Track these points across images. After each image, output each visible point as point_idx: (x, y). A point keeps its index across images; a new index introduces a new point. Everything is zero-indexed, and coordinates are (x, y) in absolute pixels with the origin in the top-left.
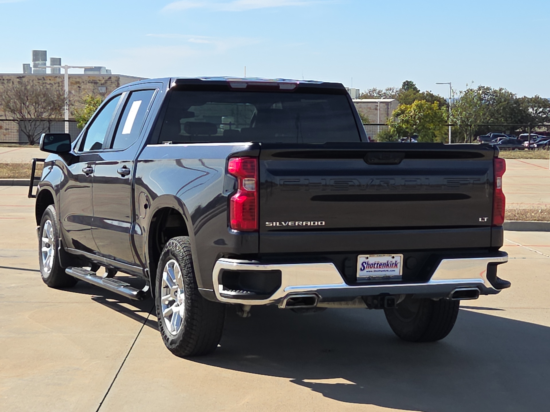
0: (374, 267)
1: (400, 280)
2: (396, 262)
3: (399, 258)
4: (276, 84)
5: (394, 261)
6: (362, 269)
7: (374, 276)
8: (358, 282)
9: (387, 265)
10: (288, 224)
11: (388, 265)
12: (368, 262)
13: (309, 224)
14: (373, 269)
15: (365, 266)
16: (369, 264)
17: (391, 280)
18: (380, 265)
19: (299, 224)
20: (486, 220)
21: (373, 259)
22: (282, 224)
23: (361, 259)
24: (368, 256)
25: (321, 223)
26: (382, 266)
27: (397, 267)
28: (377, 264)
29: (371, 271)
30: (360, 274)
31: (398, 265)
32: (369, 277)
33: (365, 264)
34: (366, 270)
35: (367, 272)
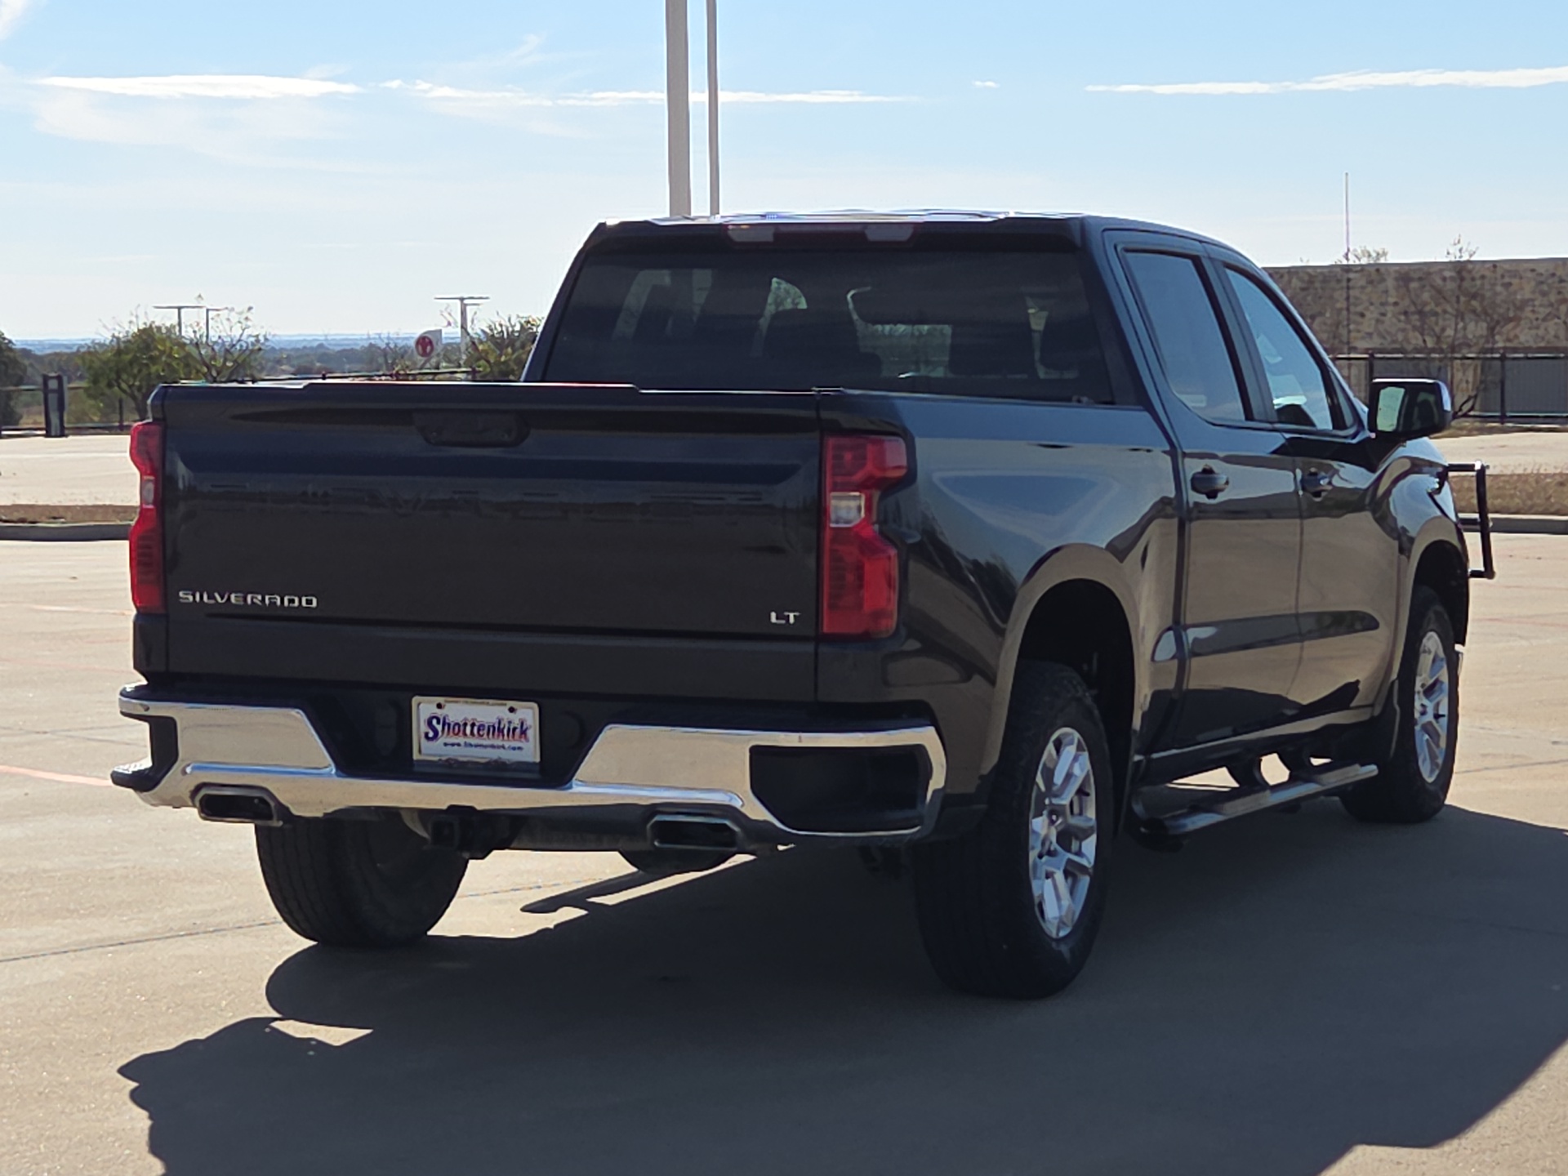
0: (465, 734)
1: (535, 776)
2: (522, 724)
3: (528, 713)
5: (515, 719)
6: (431, 734)
7: (461, 759)
8: (416, 769)
9: (497, 730)
10: (229, 599)
11: (501, 731)
12: (444, 719)
14: (461, 740)
15: (439, 728)
16: (449, 725)
17: (508, 775)
18: (479, 730)
19: (255, 600)
20: (792, 620)
21: (458, 710)
22: (215, 598)
23: (424, 708)
24: (441, 700)
25: (309, 602)
26: (486, 731)
27: (526, 737)
28: (473, 725)
29: (459, 745)
30: (425, 750)
31: (530, 733)
32: (447, 760)
33: (438, 723)
34: (442, 740)
35: (446, 744)
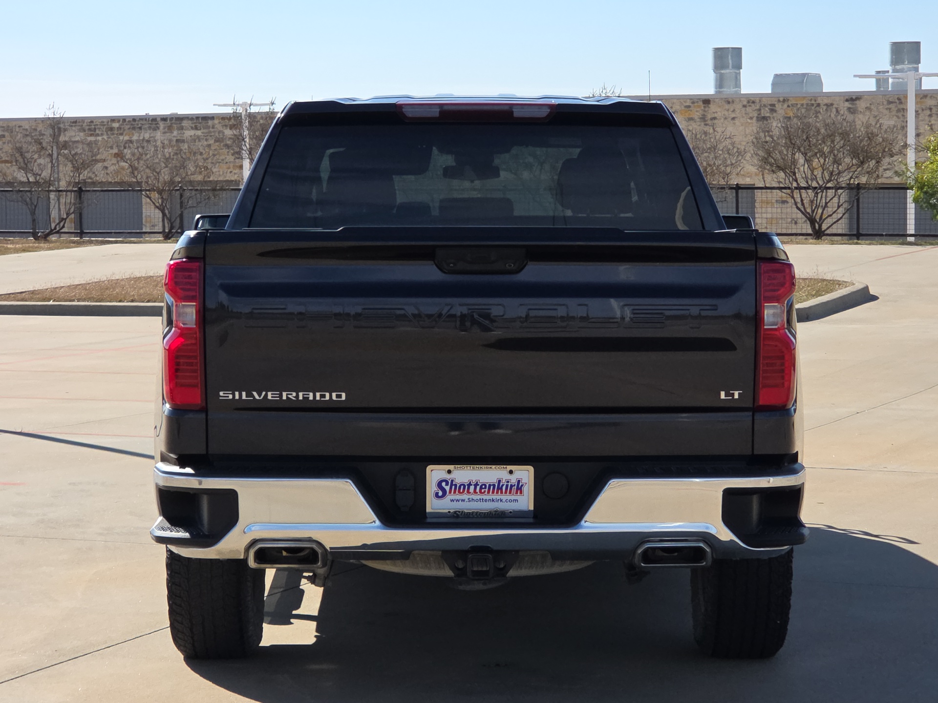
0: (468, 492)
1: (531, 520)
2: (519, 482)
3: (525, 474)
4: (506, 108)
5: (513, 479)
6: (440, 494)
7: (466, 511)
8: (429, 520)
9: (498, 487)
10: (266, 395)
11: (500, 488)
12: (452, 481)
13: (311, 398)
14: (465, 496)
15: (447, 488)
16: (456, 485)
17: (506, 520)
18: (481, 488)
19: (290, 396)
20: (736, 396)
21: (463, 474)
22: (254, 397)
23: (435, 474)
24: (451, 467)
25: (339, 396)
26: (487, 490)
27: (521, 493)
28: (476, 485)
29: (463, 500)
30: (433, 505)
31: (525, 489)
32: (455, 512)
33: (447, 484)
34: (449, 497)
35: (452, 501)
